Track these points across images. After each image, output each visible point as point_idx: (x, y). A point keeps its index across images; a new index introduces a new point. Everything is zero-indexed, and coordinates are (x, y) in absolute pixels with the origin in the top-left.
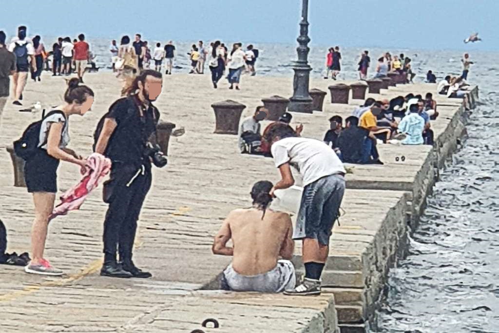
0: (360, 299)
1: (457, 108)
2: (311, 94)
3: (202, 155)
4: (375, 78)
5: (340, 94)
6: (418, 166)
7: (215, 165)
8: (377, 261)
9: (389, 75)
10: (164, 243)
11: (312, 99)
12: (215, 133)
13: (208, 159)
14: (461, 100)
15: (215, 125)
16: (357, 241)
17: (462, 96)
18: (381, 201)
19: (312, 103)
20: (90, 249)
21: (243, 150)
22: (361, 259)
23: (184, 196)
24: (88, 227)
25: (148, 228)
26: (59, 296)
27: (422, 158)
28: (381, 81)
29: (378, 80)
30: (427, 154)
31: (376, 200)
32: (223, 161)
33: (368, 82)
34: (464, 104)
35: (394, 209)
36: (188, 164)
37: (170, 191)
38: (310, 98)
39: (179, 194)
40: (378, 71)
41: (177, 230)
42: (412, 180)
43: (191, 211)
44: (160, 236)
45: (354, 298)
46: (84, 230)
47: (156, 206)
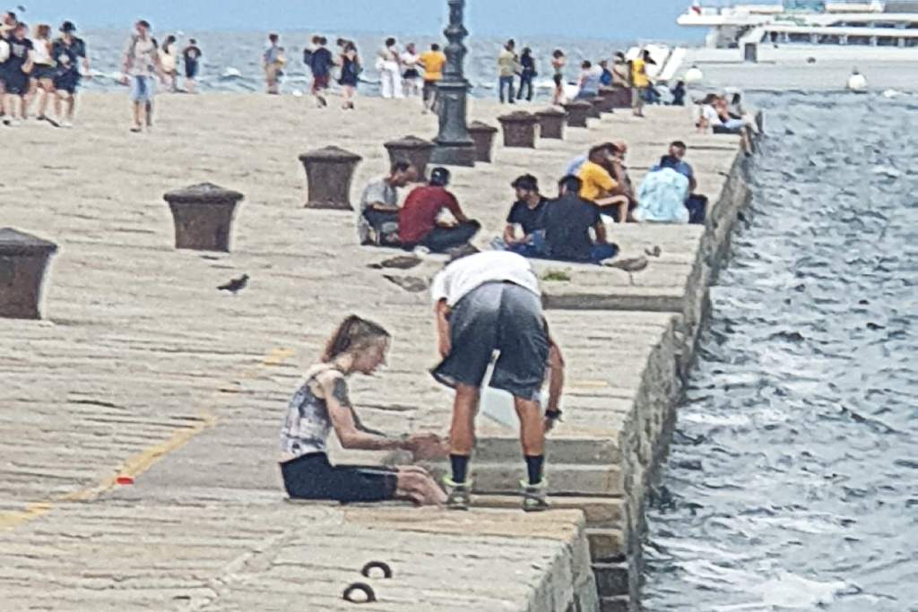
0: (617, 517)
1: (734, 154)
2: (472, 132)
3: (291, 250)
4: (576, 98)
5: (520, 130)
6: (685, 264)
7: (319, 267)
8: (639, 445)
9: (601, 93)
10: (257, 418)
11: (471, 140)
12: (306, 206)
13: (305, 257)
14: (736, 138)
15: (305, 192)
16: (605, 409)
17: (736, 131)
18: (633, 332)
19: (474, 148)
20: (125, 431)
21: (364, 238)
22: (616, 444)
23: (275, 329)
24: (114, 390)
25: (224, 391)
26: (90, 521)
27: (689, 250)
28: (587, 103)
29: (583, 102)
30: (697, 242)
31: (623, 331)
32: (331, 261)
33: (566, 107)
34: (743, 145)
35: (658, 347)
36: (268, 267)
37: (248, 319)
38: (469, 139)
39: (266, 325)
40: (582, 86)
41: (276, 393)
42: (679, 292)
43: (293, 357)
44: (245, 406)
45: (609, 516)
46: (109, 395)
47: (229, 347)
